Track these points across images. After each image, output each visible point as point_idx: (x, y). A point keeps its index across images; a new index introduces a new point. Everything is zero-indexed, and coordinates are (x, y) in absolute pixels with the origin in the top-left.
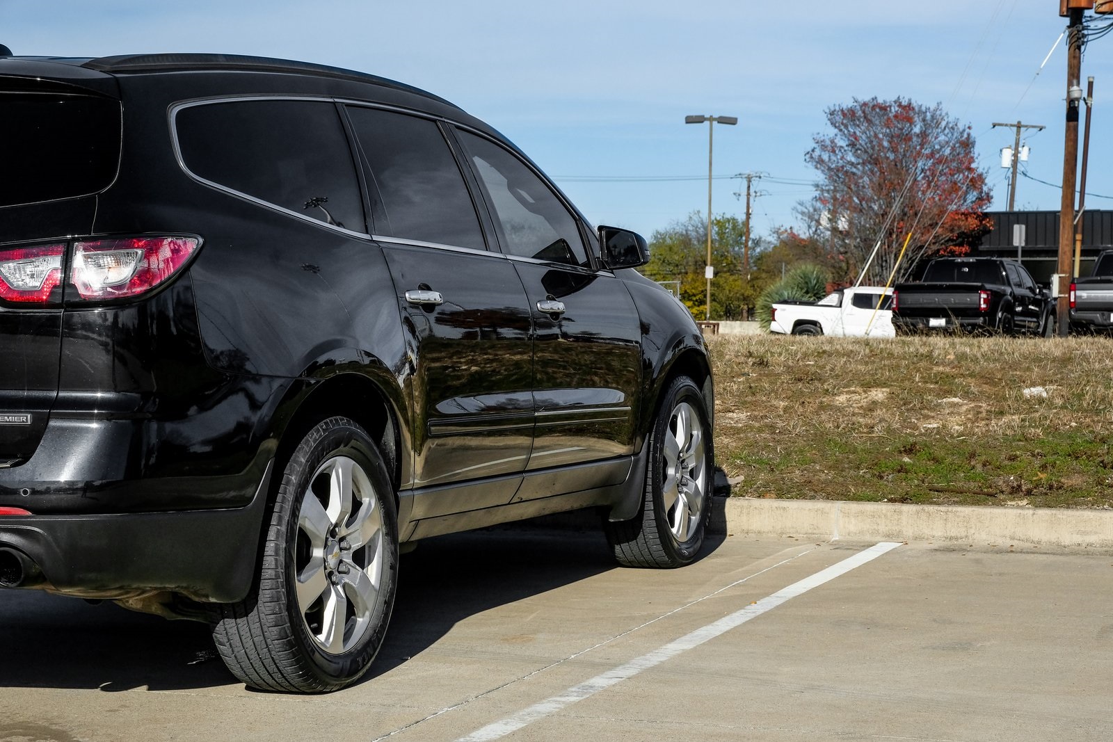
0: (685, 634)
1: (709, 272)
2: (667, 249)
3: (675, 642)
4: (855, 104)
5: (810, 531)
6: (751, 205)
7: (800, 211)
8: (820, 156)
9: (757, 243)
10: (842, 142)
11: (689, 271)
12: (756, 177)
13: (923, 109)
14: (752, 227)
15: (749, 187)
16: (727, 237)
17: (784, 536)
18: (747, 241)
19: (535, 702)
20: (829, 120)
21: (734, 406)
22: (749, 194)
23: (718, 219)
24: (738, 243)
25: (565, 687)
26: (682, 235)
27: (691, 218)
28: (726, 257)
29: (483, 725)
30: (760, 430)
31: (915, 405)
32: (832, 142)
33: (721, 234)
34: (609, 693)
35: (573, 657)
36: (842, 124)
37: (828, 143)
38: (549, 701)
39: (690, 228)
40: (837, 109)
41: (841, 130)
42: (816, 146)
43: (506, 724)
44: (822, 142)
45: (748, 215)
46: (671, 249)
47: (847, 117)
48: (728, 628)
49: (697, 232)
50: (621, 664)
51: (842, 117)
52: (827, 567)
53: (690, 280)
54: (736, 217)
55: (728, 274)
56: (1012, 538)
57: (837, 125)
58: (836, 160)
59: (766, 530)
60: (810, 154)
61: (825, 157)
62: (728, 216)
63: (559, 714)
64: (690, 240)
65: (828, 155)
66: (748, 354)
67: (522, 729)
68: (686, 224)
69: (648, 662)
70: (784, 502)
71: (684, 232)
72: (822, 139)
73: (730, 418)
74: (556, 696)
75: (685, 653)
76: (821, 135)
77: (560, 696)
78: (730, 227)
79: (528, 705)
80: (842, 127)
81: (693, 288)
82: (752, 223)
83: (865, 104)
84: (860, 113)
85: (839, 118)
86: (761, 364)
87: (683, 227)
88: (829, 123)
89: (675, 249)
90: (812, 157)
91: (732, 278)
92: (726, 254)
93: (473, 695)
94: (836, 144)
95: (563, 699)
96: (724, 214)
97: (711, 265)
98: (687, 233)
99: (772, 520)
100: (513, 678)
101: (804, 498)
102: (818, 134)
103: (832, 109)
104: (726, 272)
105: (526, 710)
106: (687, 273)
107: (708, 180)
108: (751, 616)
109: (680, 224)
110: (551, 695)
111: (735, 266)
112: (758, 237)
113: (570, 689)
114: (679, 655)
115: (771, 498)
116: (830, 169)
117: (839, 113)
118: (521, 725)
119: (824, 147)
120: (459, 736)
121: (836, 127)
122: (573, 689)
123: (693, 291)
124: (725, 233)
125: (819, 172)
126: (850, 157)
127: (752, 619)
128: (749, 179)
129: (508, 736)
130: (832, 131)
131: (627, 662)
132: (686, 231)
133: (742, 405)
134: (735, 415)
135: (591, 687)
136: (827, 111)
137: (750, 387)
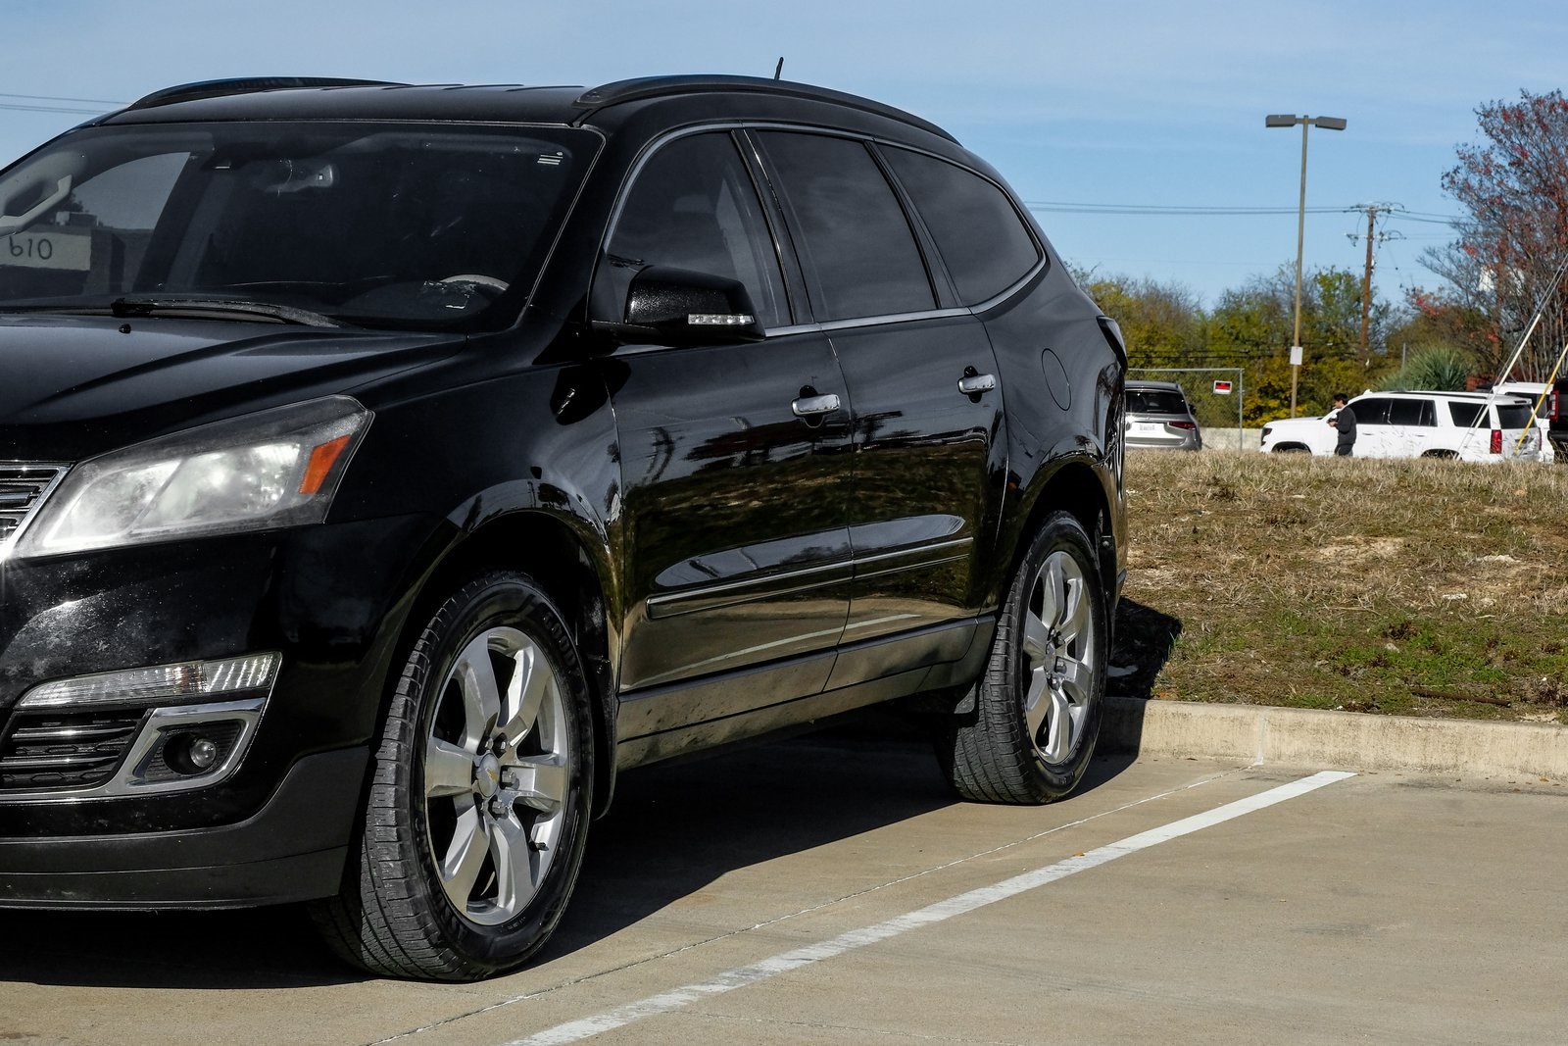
0: (945, 898)
1: (1297, 356)
2: (1243, 318)
3: (925, 909)
4: (1525, 100)
5: (1222, 751)
6: (1373, 254)
7: (1429, 263)
8: (1466, 180)
9: (1383, 312)
10: (1501, 159)
11: (1275, 353)
12: (1383, 210)
14: (1375, 288)
15: (1372, 225)
16: (1338, 302)
17: (1182, 757)
18: (1366, 310)
19: (658, 992)
20: (1481, 124)
21: (1161, 558)
22: (1370, 237)
23: (1324, 273)
24: (1352, 311)
25: (717, 971)
26: (1267, 298)
27: (1283, 272)
28: (1334, 334)
29: (560, 1021)
30: (1184, 597)
31: (1437, 565)
32: (1486, 157)
33: (1327, 297)
34: (779, 979)
35: (757, 926)
36: (1502, 130)
37: (1480, 159)
38: (681, 992)
39: (1280, 287)
40: (1496, 107)
41: (1500, 141)
42: (1460, 163)
43: (594, 1022)
44: (1470, 157)
45: (1369, 268)
46: (1247, 319)
47: (1510, 121)
48: (1016, 891)
49: (1290, 293)
50: (820, 940)
51: (1503, 121)
52: (1220, 806)
53: (1276, 366)
54: (1352, 272)
55: (1337, 358)
56: (1524, 771)
57: (1494, 132)
58: (1490, 187)
59: (1156, 748)
60: (1450, 177)
61: (1474, 181)
62: (1340, 270)
63: (683, 1010)
64: (1279, 305)
65: (1478, 178)
66: (1212, 481)
67: (615, 1031)
68: (1274, 281)
69: (864, 938)
70: (1185, 707)
71: (1270, 293)
72: (1470, 153)
73: (1148, 577)
74: (695, 984)
75: (930, 927)
76: (1470, 146)
77: (702, 984)
78: (1342, 288)
79: (647, 996)
80: (1502, 137)
81: (1280, 380)
82: (1375, 281)
83: (1539, 101)
84: (1531, 115)
85: (1498, 122)
86: (1223, 496)
87: (1267, 285)
88: (1482, 130)
89: (1255, 319)
90: (1452, 182)
91: (1341, 364)
92: (1334, 327)
93: (572, 979)
94: (1492, 161)
95: (703, 988)
96: (1333, 267)
97: (1301, 344)
98: (1274, 294)
99: (1166, 733)
100: (648, 954)
101: (1217, 701)
102: (1465, 144)
103: (1488, 108)
104: (1333, 356)
105: (639, 1003)
106: (1271, 356)
107: (1298, 215)
108: (1061, 874)
109: (1263, 281)
110: (688, 983)
111: (1348, 347)
112: (1384, 303)
113: (724, 974)
114: (917, 929)
115: (1169, 699)
116: (1480, 200)
117: (1498, 114)
118: (616, 1024)
119: (1473, 167)
120: (516, 1036)
121: (1492, 135)
122: (728, 975)
123: (1281, 383)
124: (1334, 296)
125: (1463, 205)
126: (1513, 183)
127: (1060, 880)
128: (1372, 214)
129: (586, 1041)
130: (1486, 142)
131: (832, 938)
132: (1273, 291)
133: (1172, 557)
134: (1157, 572)
135: (757, 972)
136: (1480, 110)
137: (1195, 531)
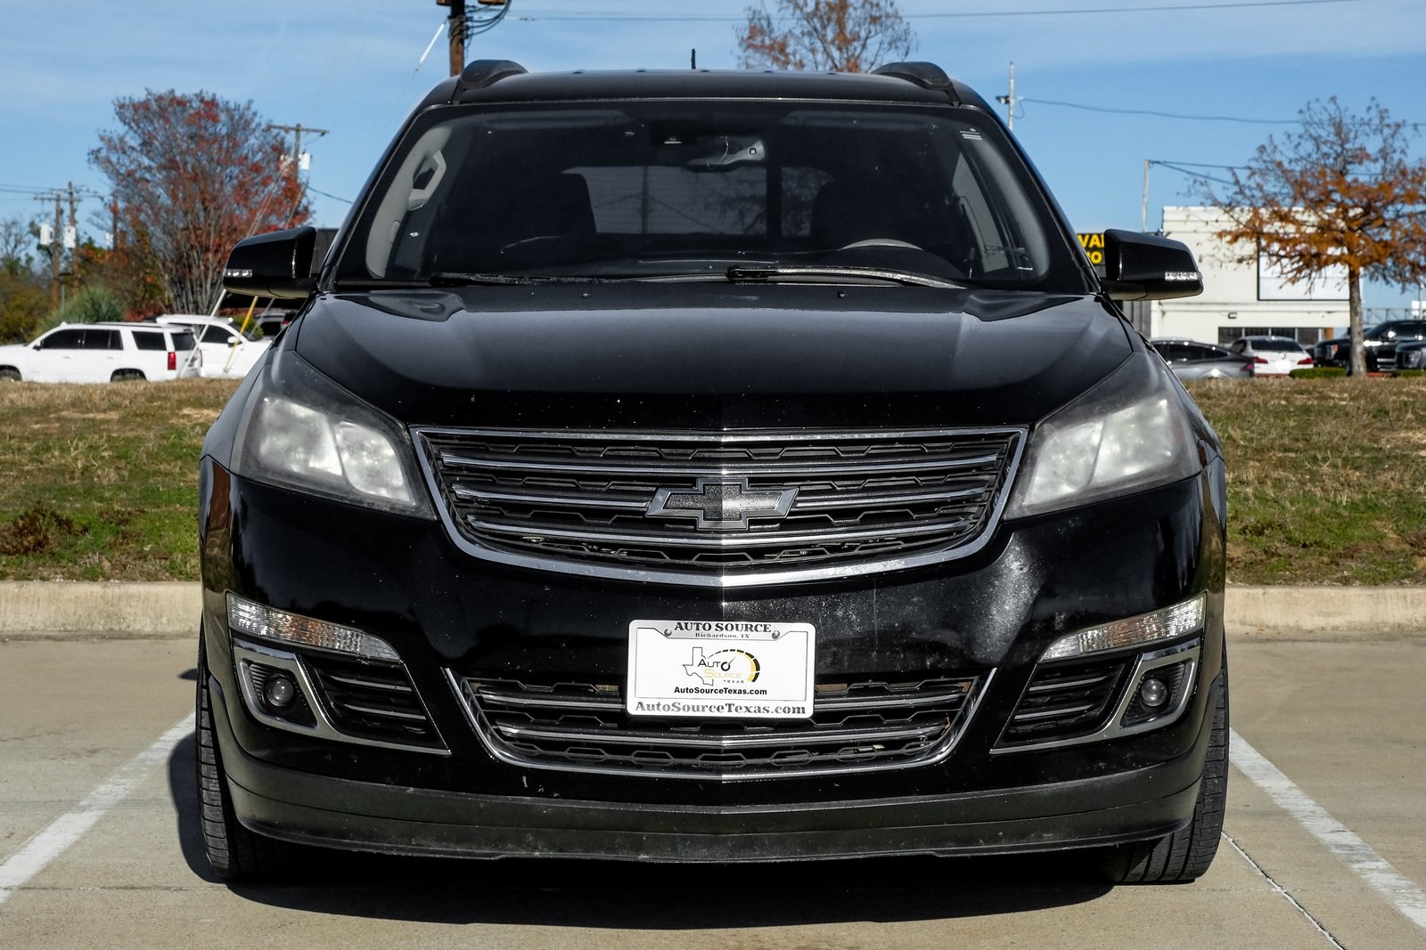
4: (149, 97)
8: (107, 157)
10: (134, 141)
13: (232, 106)
20: (117, 114)
32: (121, 140)
36: (134, 120)
37: (117, 141)
40: (127, 102)
41: (131, 128)
42: (102, 144)
44: (109, 140)
47: (139, 113)
51: (133, 112)
57: (127, 121)
58: (125, 163)
60: (95, 154)
61: (114, 159)
65: (116, 156)
72: (110, 136)
76: (109, 131)
80: (133, 125)
83: (160, 99)
84: (154, 106)
85: (129, 114)
88: (117, 117)
90: (97, 158)
94: (126, 143)
102: (105, 131)
103: (122, 101)
116: (118, 173)
117: (130, 107)
119: (112, 147)
121: (125, 123)
125: (106, 176)
126: (143, 160)
130: (121, 129)
136: (116, 104)
